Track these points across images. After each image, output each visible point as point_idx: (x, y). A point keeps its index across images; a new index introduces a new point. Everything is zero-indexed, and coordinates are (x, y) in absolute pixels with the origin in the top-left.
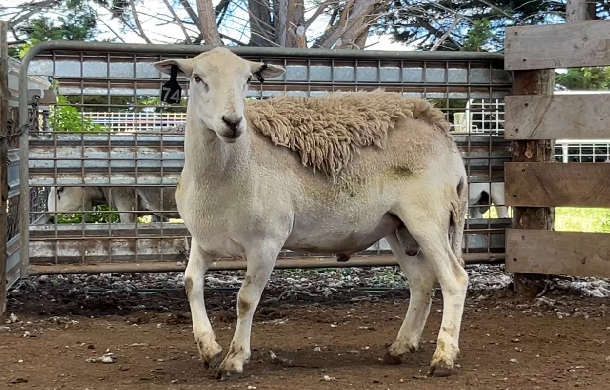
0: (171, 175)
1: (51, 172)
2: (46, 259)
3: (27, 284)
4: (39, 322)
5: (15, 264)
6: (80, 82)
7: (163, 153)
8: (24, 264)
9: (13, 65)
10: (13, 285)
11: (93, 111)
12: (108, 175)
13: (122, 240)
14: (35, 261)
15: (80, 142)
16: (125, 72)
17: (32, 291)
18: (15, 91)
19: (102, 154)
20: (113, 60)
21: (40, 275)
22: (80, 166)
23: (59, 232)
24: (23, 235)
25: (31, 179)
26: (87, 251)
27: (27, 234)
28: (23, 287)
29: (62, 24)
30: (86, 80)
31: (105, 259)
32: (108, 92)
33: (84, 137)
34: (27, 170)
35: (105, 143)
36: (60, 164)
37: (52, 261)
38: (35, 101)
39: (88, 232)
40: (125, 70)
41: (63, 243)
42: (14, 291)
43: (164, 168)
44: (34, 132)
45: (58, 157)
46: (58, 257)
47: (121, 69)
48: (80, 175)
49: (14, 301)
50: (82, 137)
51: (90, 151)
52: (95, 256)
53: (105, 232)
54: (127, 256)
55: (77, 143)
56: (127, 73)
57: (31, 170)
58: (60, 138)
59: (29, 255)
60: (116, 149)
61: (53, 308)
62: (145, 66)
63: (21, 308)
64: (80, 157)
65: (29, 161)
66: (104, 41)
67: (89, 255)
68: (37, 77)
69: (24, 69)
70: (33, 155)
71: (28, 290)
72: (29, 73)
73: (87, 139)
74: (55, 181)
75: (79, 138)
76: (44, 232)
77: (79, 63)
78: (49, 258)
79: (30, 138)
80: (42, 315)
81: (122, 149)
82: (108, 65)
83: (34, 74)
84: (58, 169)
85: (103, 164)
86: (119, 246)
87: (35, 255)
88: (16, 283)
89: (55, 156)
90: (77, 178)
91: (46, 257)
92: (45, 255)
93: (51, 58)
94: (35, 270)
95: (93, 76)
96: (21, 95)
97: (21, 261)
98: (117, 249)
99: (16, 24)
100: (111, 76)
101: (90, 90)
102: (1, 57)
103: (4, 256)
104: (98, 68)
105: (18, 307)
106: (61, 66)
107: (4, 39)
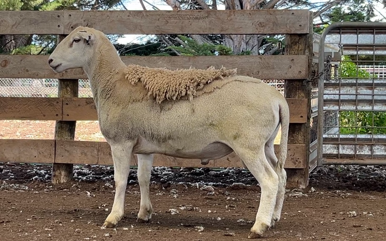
1: (338, 102)
2: (332, 156)
3: (322, 170)
4: (327, 193)
5: (315, 157)
6: (356, 47)
8: (320, 157)
9: (316, 37)
10: (313, 170)
11: (367, 65)
12: (372, 105)
13: (380, 145)
14: (325, 156)
15: (356, 84)
16: (385, 40)
17: (325, 174)
18: (317, 53)
19: (369, 92)
20: (377, 33)
21: (330, 165)
22: (355, 99)
23: (341, 138)
24: (319, 140)
25: (325, 106)
26: (358, 151)
27: (322, 140)
28: (319, 172)
29: (349, 11)
30: (360, 46)
31: (369, 157)
32: (374, 53)
33: (358, 81)
34: (322, 101)
35: (371, 85)
36: (342, 97)
37: (337, 156)
38: (329, 59)
39: (359, 139)
41: (343, 146)
42: (314, 173)
44: (328, 78)
45: (341, 93)
46: (340, 154)
47: (382, 38)
48: (355, 104)
49: (313, 180)
50: (357, 81)
51: (361, 89)
52: (363, 155)
53: (370, 140)
54: (383, 155)
55: (353, 85)
57: (325, 101)
58: (343, 81)
59: (322, 152)
60: (378, 88)
61: (337, 185)
63: (318, 184)
64: (355, 93)
65: (324, 96)
66: (376, 21)
67: (359, 153)
68: (331, 45)
69: (323, 40)
70: (326, 92)
71: (322, 173)
72: (325, 42)
73: (359, 82)
74: (339, 108)
75: (355, 82)
76: (332, 138)
77: (356, 36)
78: (335, 154)
79: (325, 81)
80: (330, 189)
81: (381, 89)
82: (374, 37)
83: (328, 42)
84: (341, 100)
85: (370, 98)
86: (378, 149)
87: (326, 153)
88: (315, 169)
89: (340, 92)
90: (353, 106)
91: (333, 154)
92: (332, 153)
93: (339, 33)
94: (326, 162)
95: (364, 43)
96: (320, 56)
97: (318, 156)
98: (377, 151)
99: (322, 13)
100: (375, 43)
101: (362, 52)
102: (308, 33)
103: (308, 152)
104: (367, 38)
105: (316, 184)
106: (345, 37)
107: (311, 22)
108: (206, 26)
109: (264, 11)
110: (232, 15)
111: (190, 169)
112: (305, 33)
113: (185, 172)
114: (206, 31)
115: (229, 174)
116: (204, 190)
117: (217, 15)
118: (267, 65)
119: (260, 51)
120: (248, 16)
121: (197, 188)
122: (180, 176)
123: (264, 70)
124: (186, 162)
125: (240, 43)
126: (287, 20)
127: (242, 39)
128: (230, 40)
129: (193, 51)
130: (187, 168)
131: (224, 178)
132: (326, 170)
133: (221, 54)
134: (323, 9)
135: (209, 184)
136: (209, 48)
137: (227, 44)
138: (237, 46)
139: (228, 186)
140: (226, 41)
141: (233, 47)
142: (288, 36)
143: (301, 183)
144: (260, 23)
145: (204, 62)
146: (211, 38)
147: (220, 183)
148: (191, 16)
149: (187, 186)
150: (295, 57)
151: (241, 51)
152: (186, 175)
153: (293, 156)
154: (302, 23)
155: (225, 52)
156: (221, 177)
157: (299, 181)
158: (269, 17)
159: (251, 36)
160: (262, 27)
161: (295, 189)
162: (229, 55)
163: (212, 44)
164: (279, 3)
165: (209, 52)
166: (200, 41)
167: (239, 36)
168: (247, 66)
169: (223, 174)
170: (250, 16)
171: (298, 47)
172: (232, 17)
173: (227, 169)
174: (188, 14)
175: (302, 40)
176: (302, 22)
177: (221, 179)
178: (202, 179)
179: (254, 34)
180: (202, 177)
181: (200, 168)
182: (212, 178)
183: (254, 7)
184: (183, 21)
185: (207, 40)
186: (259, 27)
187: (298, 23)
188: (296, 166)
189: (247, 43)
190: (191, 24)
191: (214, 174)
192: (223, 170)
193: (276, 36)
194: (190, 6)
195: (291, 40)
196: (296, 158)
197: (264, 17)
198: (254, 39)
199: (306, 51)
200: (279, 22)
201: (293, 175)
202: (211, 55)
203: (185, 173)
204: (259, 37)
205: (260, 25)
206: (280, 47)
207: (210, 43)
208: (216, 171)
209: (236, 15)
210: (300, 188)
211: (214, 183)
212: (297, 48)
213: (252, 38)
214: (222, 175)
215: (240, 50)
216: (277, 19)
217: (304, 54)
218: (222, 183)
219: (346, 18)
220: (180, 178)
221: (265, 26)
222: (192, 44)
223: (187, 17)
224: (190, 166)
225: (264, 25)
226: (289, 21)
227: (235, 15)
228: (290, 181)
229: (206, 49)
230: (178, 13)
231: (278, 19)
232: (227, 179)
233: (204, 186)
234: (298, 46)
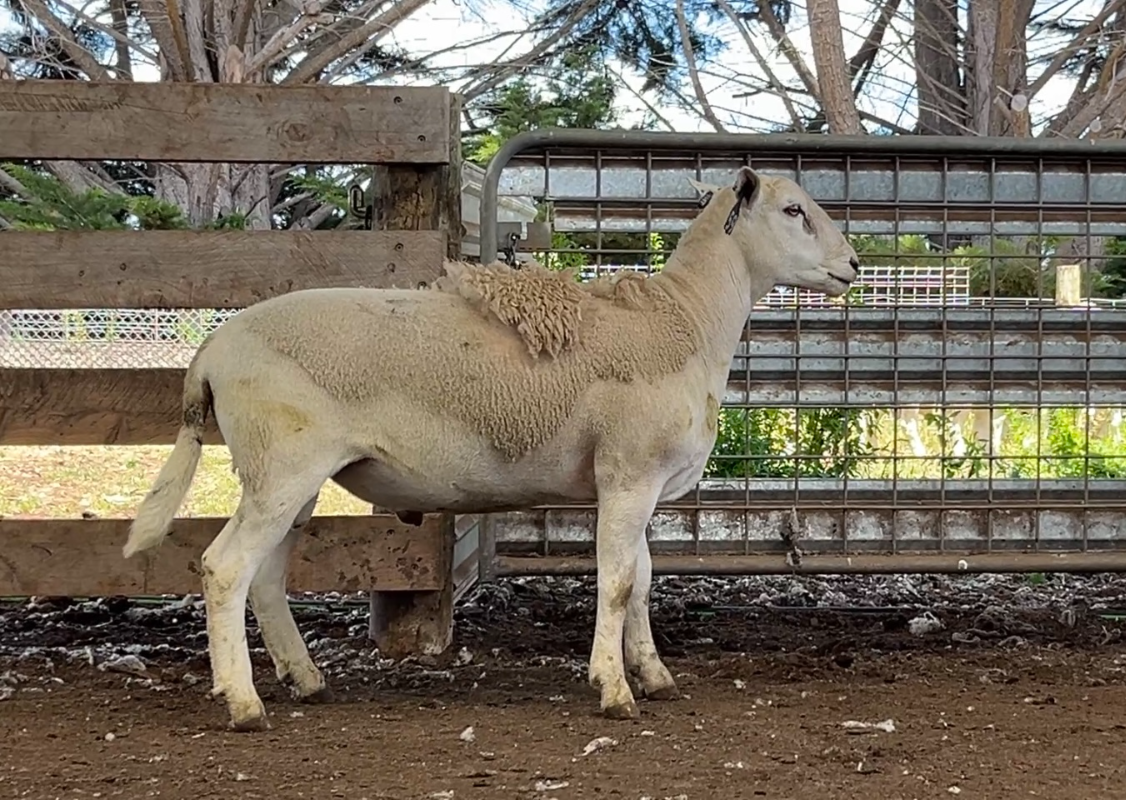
0: (765, 387)
2: (528, 546)
3: (491, 593)
4: (513, 665)
5: (469, 554)
6: (596, 207)
7: (752, 343)
8: (486, 554)
9: (471, 177)
10: (465, 595)
14: (504, 548)
16: (680, 187)
17: (500, 606)
18: (473, 225)
20: (657, 165)
21: (517, 574)
28: (483, 599)
29: (555, 96)
30: (607, 203)
32: (648, 225)
37: (538, 549)
38: (511, 243)
40: (679, 182)
41: (559, 516)
42: (467, 605)
43: (752, 372)
46: (550, 543)
47: (672, 182)
49: (466, 625)
54: (680, 542)
56: (683, 189)
59: (495, 537)
61: (538, 639)
62: (719, 174)
63: (480, 639)
66: (635, 128)
68: (514, 199)
69: (491, 184)
71: (494, 604)
72: (500, 191)
77: (594, 172)
78: (533, 543)
80: (518, 652)
82: (648, 174)
83: (510, 192)
86: (664, 523)
87: (507, 538)
88: (471, 589)
91: (527, 542)
92: (525, 539)
93: (542, 163)
94: (506, 566)
95: (620, 195)
96: (485, 233)
97: (480, 550)
98: (660, 529)
99: (471, 98)
100: (653, 194)
101: (613, 223)
102: (447, 160)
103: (448, 537)
104: (629, 180)
105: (475, 637)
106: (560, 177)
107: (455, 126)
108: (113, 132)
109: (304, 91)
110: (199, 100)
111: (61, 602)
112: (436, 160)
113: (44, 611)
114: (114, 151)
115: (194, 614)
116: (111, 670)
117: (151, 99)
118: (318, 263)
119: (275, 217)
120: (252, 105)
121: (87, 664)
122: (30, 625)
123: (307, 277)
124: (50, 580)
125: (211, 191)
126: (380, 119)
127: (219, 177)
128: (178, 179)
129: (55, 214)
130: (51, 599)
131: (177, 630)
132: (503, 592)
133: (146, 225)
134: (473, 86)
135: (128, 650)
136: (107, 206)
137: (169, 191)
138: (203, 200)
139: (191, 655)
140: (165, 184)
141: (190, 203)
142: (383, 171)
143: (428, 639)
144: (294, 127)
145: (108, 250)
146: (113, 172)
147: (166, 646)
148: (63, 101)
149: (52, 660)
150: (404, 236)
151: (216, 216)
152: (49, 623)
153: (404, 551)
154: (428, 129)
155: (161, 219)
156: (167, 626)
157: (423, 630)
158: (322, 107)
159: (246, 168)
160: (301, 139)
161: (409, 657)
162: (176, 228)
163: (120, 191)
164: (336, 67)
165: (110, 217)
166: (79, 182)
167: (208, 166)
168: (253, 263)
169: (173, 617)
170: (260, 105)
171: (417, 207)
172: (202, 105)
173: (185, 599)
174: (52, 92)
175: (429, 183)
176: (428, 127)
177: (169, 632)
178: (105, 635)
179: (256, 163)
180: (102, 628)
181: (95, 599)
182: (137, 631)
183: (255, 74)
184: (37, 114)
185: (100, 180)
186: (291, 138)
187: (413, 128)
188: (413, 584)
189: (234, 191)
190: (63, 127)
191: (145, 616)
192: (174, 603)
193: (327, 169)
194: (41, 67)
195: (393, 182)
196: (413, 559)
197: (306, 107)
198: (258, 178)
199: (441, 219)
200: (353, 125)
201: (404, 614)
202: (114, 229)
203: (45, 616)
204: (272, 173)
205: (293, 132)
206: (359, 204)
207: (109, 190)
208: (148, 606)
209: (214, 101)
210: (426, 652)
211: (147, 648)
212: (410, 207)
213: (250, 173)
214: (170, 620)
215: (211, 213)
216: (346, 114)
217: (435, 226)
218: (172, 644)
219: (547, 117)
220: (27, 634)
221: (309, 139)
222: (52, 192)
223: (52, 104)
224: (64, 592)
225: (307, 132)
226: (385, 122)
227: (209, 101)
228: (393, 633)
229: (98, 211)
230: (22, 90)
231: (351, 117)
232: (188, 632)
233: (112, 658)
234: (415, 202)
